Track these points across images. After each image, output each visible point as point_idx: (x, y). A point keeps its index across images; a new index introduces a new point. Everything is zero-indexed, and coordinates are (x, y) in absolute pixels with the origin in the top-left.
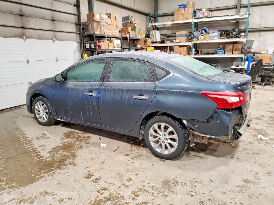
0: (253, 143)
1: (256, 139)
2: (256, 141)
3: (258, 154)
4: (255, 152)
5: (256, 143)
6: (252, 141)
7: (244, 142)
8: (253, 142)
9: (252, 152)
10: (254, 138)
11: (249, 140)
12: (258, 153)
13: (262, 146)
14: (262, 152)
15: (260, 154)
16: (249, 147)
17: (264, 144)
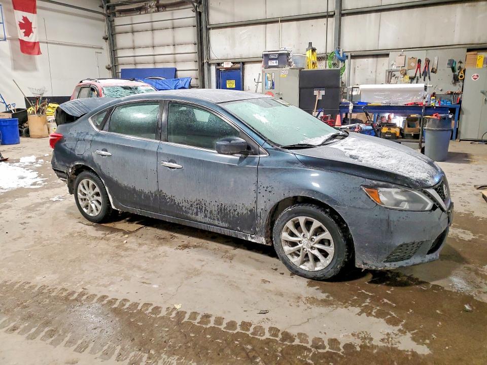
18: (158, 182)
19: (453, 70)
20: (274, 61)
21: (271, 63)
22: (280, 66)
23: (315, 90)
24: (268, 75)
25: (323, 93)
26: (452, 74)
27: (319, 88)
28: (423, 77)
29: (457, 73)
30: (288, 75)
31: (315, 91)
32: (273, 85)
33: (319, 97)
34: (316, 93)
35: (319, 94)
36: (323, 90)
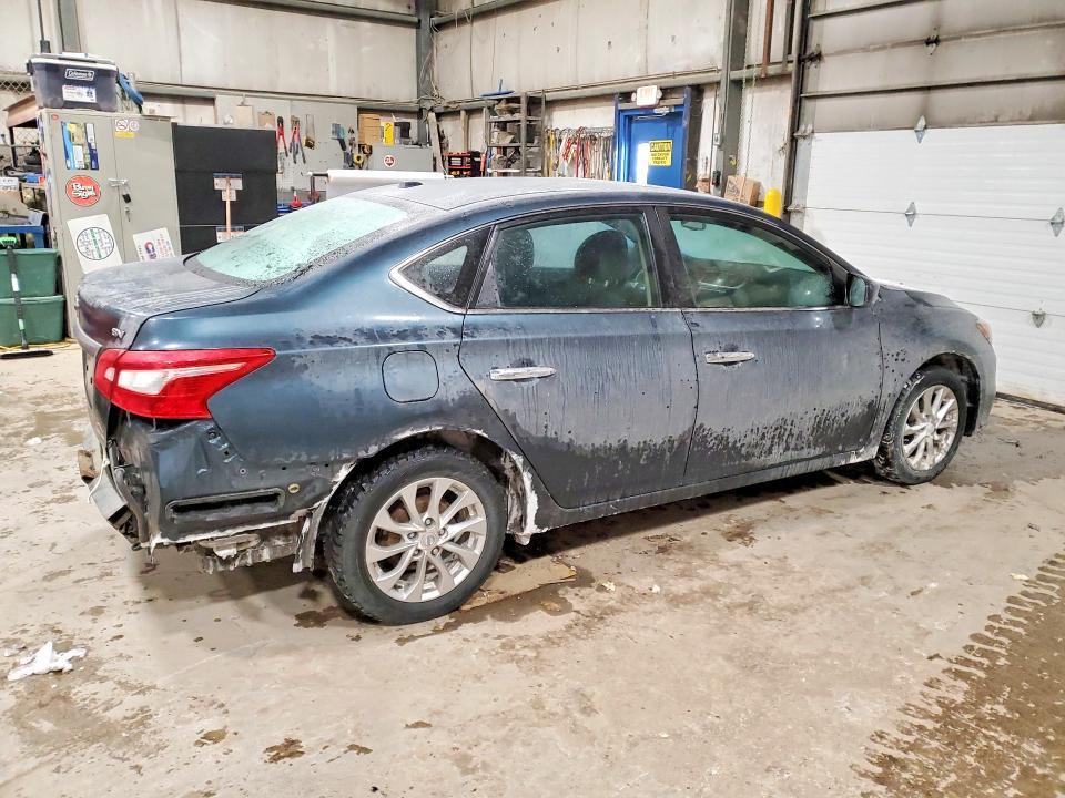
0: (83, 613)
1: (75, 647)
2: (73, 637)
3: (51, 576)
4: (62, 579)
5: (71, 624)
6: (91, 625)
7: (126, 603)
8: (86, 622)
9: (74, 576)
10: (89, 650)
11: (106, 626)
12: (49, 581)
13: (35, 617)
14: (36, 590)
15: (45, 579)
16: (96, 592)
17: (33, 631)
18: (697, 407)
19: (343, 147)
20: (84, 90)
21: (70, 93)
22: (102, 106)
23: (217, 177)
24: (72, 128)
25: (238, 184)
26: (341, 152)
27: (229, 171)
28: (291, 155)
29: (349, 150)
30: (140, 133)
31: (216, 181)
32: (93, 156)
33: (229, 196)
34: (219, 183)
35: (229, 188)
36: (238, 178)
